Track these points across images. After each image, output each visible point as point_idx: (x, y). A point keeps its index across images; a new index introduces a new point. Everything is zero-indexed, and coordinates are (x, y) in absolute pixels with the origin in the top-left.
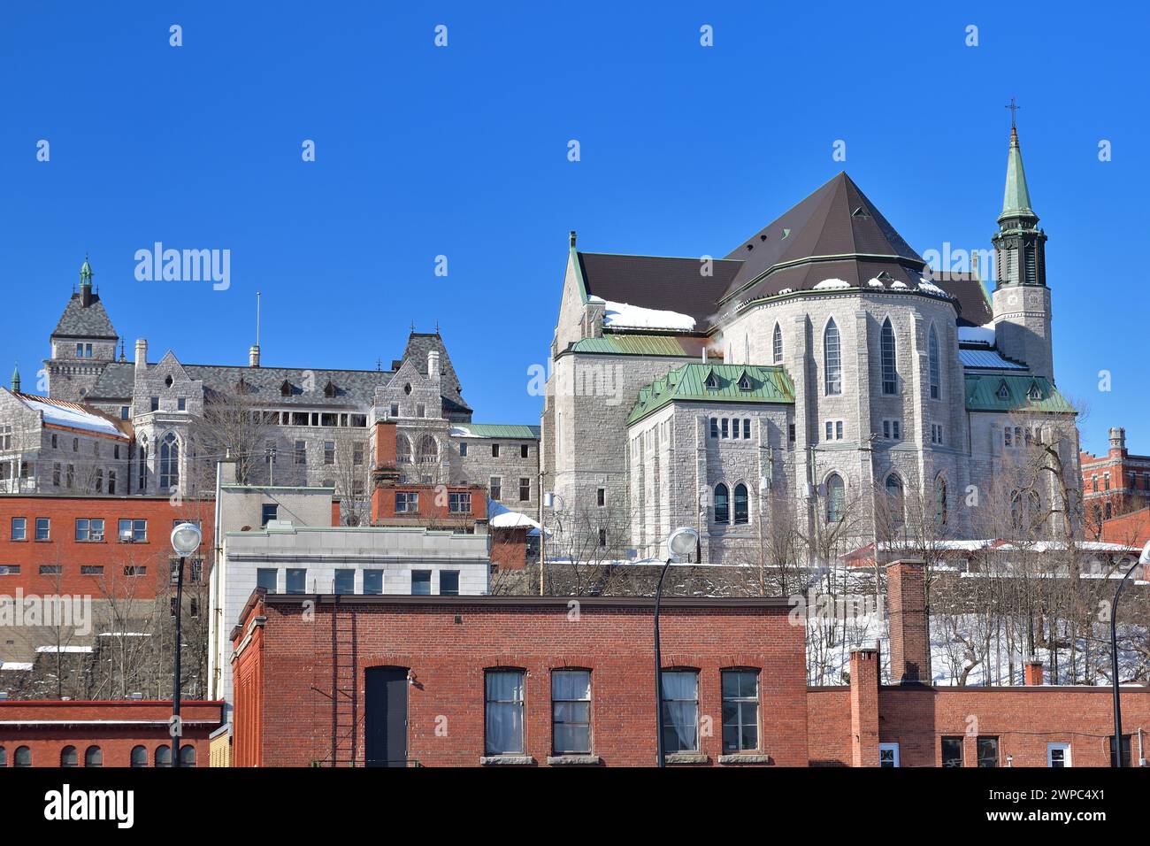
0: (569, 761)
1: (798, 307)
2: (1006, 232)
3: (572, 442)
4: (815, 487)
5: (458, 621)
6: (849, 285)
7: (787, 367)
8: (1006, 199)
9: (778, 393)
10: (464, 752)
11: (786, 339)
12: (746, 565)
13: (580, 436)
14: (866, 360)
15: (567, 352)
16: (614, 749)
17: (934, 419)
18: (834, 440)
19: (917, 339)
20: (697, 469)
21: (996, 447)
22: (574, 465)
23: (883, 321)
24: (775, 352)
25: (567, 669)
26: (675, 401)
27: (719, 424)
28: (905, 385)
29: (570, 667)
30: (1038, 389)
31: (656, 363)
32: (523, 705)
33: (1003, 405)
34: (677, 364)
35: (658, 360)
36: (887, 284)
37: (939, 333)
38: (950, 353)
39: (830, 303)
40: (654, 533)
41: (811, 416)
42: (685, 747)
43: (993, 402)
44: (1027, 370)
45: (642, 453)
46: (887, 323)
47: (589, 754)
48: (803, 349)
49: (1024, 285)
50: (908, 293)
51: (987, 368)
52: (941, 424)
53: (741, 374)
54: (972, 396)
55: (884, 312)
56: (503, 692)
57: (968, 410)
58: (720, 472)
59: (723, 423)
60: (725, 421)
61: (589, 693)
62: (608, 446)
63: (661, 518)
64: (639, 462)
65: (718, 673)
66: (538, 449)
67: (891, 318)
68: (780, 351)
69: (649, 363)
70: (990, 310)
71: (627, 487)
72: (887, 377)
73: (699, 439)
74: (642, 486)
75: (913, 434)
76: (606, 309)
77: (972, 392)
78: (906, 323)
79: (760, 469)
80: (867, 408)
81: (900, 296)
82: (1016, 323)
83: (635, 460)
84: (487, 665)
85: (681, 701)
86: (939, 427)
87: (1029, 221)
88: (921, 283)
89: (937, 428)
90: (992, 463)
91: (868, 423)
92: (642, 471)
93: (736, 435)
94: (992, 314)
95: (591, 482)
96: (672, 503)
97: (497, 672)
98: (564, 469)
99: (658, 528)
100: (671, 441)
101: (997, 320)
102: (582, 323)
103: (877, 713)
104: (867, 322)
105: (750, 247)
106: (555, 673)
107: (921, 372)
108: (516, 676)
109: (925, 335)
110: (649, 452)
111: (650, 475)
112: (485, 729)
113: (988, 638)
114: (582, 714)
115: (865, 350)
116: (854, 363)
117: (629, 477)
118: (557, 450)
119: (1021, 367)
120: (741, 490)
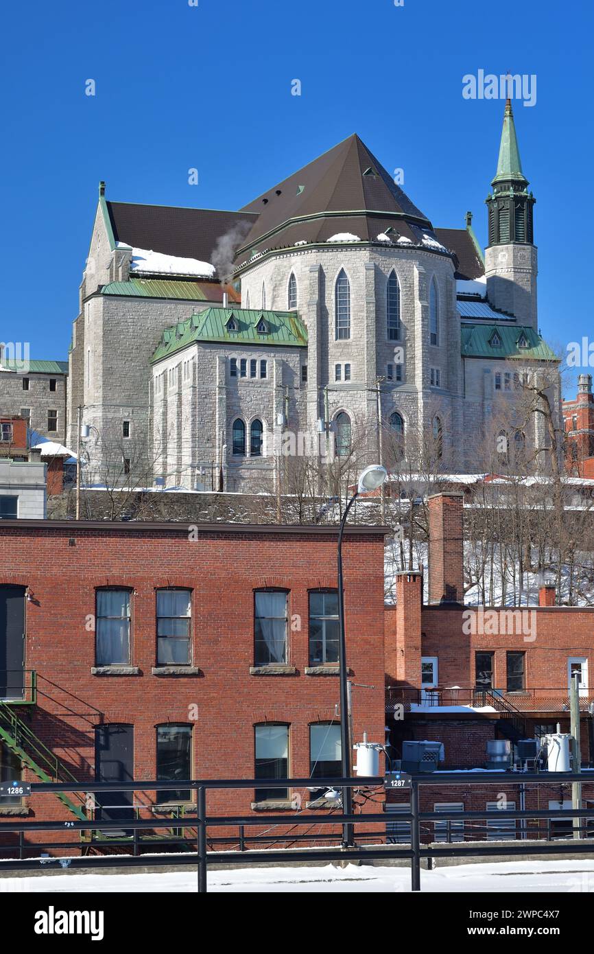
0: (172, 671)
1: (312, 257)
2: (499, 194)
3: (100, 378)
4: (327, 423)
5: (72, 544)
6: (359, 239)
7: (301, 313)
8: (500, 163)
9: (292, 337)
10: (76, 663)
11: (300, 286)
12: (266, 494)
13: (108, 372)
14: (373, 308)
15: (97, 294)
16: (212, 660)
17: (433, 364)
18: (343, 381)
19: (420, 291)
20: (217, 405)
21: (488, 390)
22: (101, 399)
23: (390, 273)
24: (290, 299)
25: (171, 588)
26: (198, 342)
27: (238, 364)
28: (408, 333)
29: (173, 587)
30: (526, 339)
31: (179, 306)
32: (130, 620)
33: (495, 352)
34: (200, 308)
35: (181, 304)
36: (394, 239)
37: (440, 285)
38: (448, 303)
39: (341, 255)
40: (175, 462)
41: (322, 359)
42: (274, 660)
43: (485, 350)
44: (515, 321)
45: (165, 389)
46: (393, 275)
47: (189, 665)
48: (316, 297)
49: (514, 243)
50: (413, 248)
51: (479, 318)
52: (439, 368)
53: (258, 319)
54: (467, 343)
55: (391, 265)
56: (111, 608)
57: (463, 357)
58: (237, 408)
59: (241, 363)
60: (243, 362)
61: (190, 611)
62: (133, 382)
63: (183, 450)
64: (163, 398)
65: (306, 593)
66: (66, 384)
67: (396, 270)
68: (295, 298)
69: (173, 306)
70: (482, 264)
71: (150, 420)
72: (391, 324)
73: (219, 378)
74: (165, 420)
75: (414, 377)
76: (133, 255)
77: (467, 340)
78: (411, 275)
79: (274, 406)
80: (373, 352)
81: (405, 251)
82: (506, 277)
83: (158, 396)
84: (98, 584)
85: (272, 618)
86: (437, 371)
87: (519, 185)
88: (424, 239)
89: (435, 371)
90: (483, 404)
91: (373, 366)
92: (165, 406)
93: (253, 375)
94: (484, 269)
95: (117, 415)
96: (193, 436)
97: (106, 590)
98: (92, 403)
99: (179, 459)
100: (194, 379)
101: (488, 274)
102: (110, 267)
103: (420, 629)
104: (376, 274)
105: (266, 201)
106: (158, 592)
107: (423, 320)
108: (124, 595)
109: (427, 287)
110: (172, 388)
111: (172, 410)
112: (96, 642)
113: (484, 563)
114: (182, 629)
115: (373, 299)
116: (362, 311)
117: (152, 411)
118: (86, 385)
119: (508, 318)
120: (257, 425)
